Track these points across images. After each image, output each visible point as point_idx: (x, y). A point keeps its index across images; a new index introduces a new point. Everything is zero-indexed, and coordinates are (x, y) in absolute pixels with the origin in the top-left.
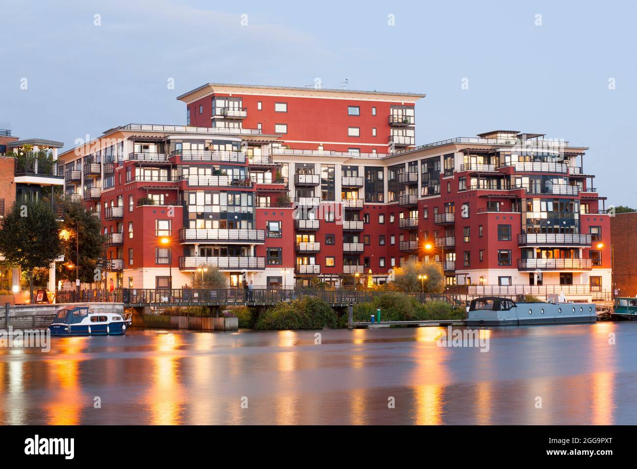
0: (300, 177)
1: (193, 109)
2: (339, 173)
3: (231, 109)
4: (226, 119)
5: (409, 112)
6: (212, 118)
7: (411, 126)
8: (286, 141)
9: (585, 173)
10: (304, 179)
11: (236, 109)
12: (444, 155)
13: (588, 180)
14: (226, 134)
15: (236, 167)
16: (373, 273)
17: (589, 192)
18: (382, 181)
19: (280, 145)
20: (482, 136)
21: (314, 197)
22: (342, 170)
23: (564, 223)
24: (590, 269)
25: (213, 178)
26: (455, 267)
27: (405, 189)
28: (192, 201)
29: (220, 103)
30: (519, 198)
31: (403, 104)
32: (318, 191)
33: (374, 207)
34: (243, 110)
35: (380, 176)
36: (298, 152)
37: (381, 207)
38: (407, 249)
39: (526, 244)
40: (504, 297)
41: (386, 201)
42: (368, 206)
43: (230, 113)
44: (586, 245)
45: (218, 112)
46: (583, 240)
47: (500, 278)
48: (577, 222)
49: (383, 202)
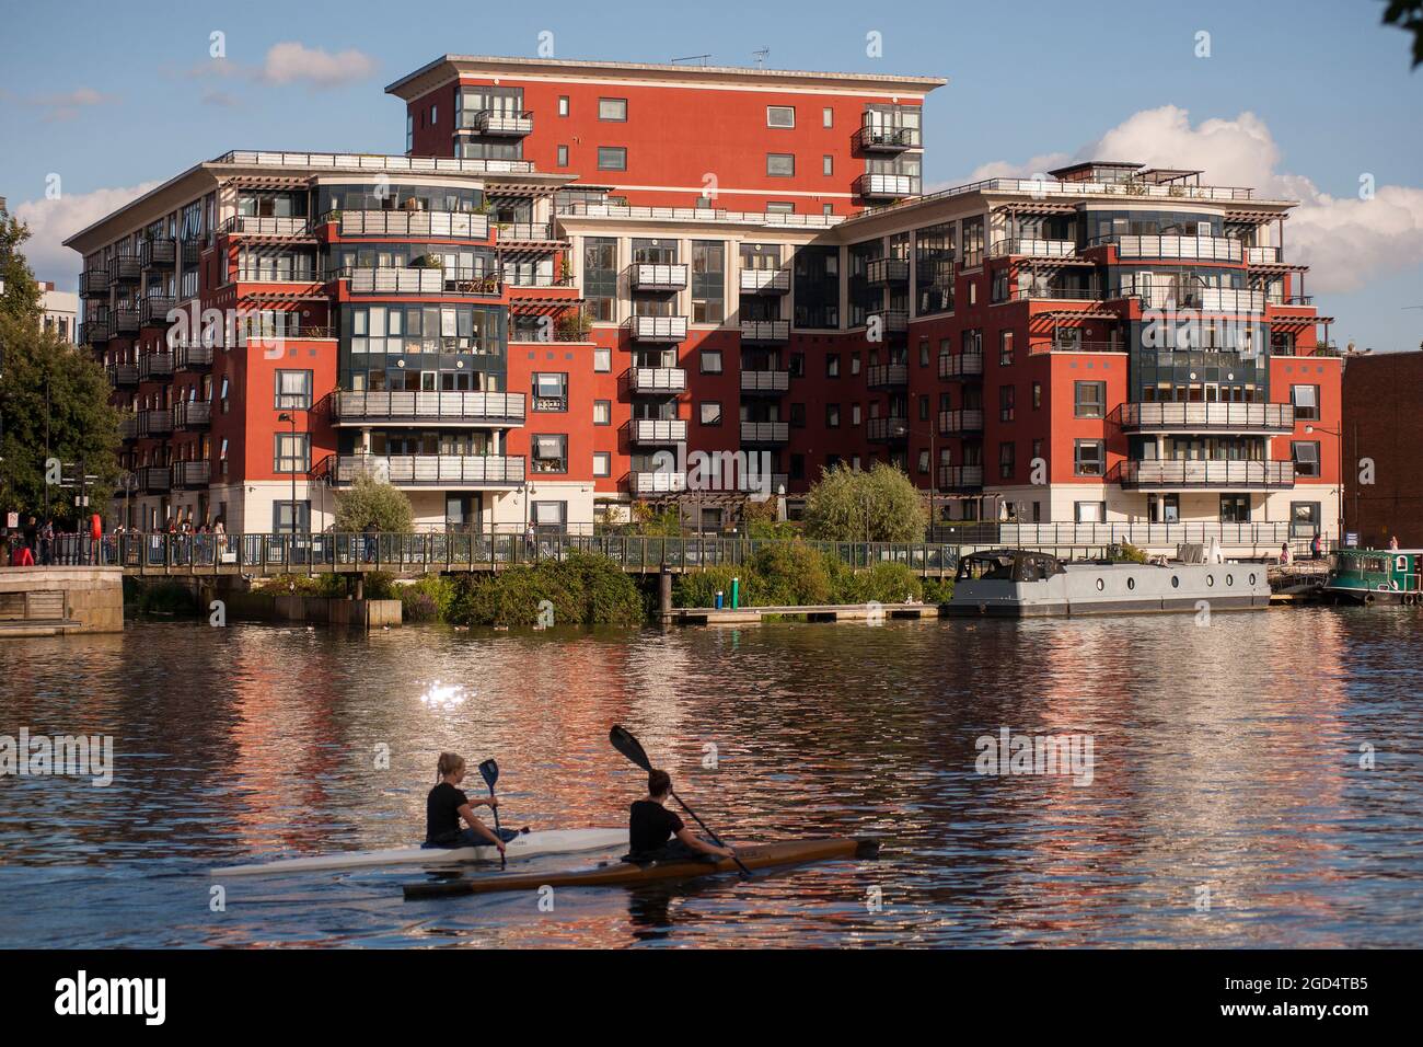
0: (641, 270)
1: (418, 113)
2: (734, 260)
3: (497, 114)
4: (484, 137)
5: (910, 120)
6: (453, 135)
7: (912, 151)
8: (618, 187)
9: (1288, 260)
10: (649, 275)
11: (509, 114)
12: (963, 220)
13: (1295, 277)
14: (451, 173)
15: (465, 248)
16: (788, 493)
17: (1296, 305)
18: (836, 278)
19: (605, 197)
20: (1061, 175)
21: (675, 315)
22: (741, 255)
23: (1231, 377)
24: (1290, 486)
25: (409, 275)
26: (983, 479)
27: (882, 299)
28: (359, 328)
29: (472, 101)
30: (1126, 318)
31: (895, 101)
32: (686, 302)
33: (816, 338)
34: (523, 117)
35: (831, 266)
36: (641, 213)
37: (831, 338)
38: (883, 436)
39: (1138, 427)
40: (1038, 550)
41: (843, 324)
42: (801, 337)
43: (495, 124)
44: (1280, 428)
45: (467, 120)
46: (1273, 419)
47: (1077, 506)
48: (1259, 376)
49: (837, 327)
